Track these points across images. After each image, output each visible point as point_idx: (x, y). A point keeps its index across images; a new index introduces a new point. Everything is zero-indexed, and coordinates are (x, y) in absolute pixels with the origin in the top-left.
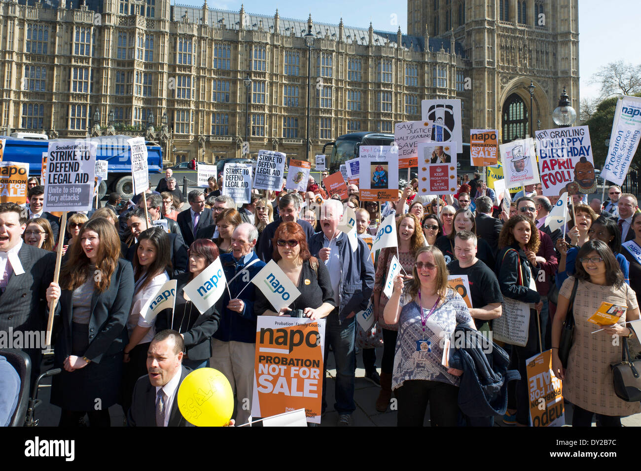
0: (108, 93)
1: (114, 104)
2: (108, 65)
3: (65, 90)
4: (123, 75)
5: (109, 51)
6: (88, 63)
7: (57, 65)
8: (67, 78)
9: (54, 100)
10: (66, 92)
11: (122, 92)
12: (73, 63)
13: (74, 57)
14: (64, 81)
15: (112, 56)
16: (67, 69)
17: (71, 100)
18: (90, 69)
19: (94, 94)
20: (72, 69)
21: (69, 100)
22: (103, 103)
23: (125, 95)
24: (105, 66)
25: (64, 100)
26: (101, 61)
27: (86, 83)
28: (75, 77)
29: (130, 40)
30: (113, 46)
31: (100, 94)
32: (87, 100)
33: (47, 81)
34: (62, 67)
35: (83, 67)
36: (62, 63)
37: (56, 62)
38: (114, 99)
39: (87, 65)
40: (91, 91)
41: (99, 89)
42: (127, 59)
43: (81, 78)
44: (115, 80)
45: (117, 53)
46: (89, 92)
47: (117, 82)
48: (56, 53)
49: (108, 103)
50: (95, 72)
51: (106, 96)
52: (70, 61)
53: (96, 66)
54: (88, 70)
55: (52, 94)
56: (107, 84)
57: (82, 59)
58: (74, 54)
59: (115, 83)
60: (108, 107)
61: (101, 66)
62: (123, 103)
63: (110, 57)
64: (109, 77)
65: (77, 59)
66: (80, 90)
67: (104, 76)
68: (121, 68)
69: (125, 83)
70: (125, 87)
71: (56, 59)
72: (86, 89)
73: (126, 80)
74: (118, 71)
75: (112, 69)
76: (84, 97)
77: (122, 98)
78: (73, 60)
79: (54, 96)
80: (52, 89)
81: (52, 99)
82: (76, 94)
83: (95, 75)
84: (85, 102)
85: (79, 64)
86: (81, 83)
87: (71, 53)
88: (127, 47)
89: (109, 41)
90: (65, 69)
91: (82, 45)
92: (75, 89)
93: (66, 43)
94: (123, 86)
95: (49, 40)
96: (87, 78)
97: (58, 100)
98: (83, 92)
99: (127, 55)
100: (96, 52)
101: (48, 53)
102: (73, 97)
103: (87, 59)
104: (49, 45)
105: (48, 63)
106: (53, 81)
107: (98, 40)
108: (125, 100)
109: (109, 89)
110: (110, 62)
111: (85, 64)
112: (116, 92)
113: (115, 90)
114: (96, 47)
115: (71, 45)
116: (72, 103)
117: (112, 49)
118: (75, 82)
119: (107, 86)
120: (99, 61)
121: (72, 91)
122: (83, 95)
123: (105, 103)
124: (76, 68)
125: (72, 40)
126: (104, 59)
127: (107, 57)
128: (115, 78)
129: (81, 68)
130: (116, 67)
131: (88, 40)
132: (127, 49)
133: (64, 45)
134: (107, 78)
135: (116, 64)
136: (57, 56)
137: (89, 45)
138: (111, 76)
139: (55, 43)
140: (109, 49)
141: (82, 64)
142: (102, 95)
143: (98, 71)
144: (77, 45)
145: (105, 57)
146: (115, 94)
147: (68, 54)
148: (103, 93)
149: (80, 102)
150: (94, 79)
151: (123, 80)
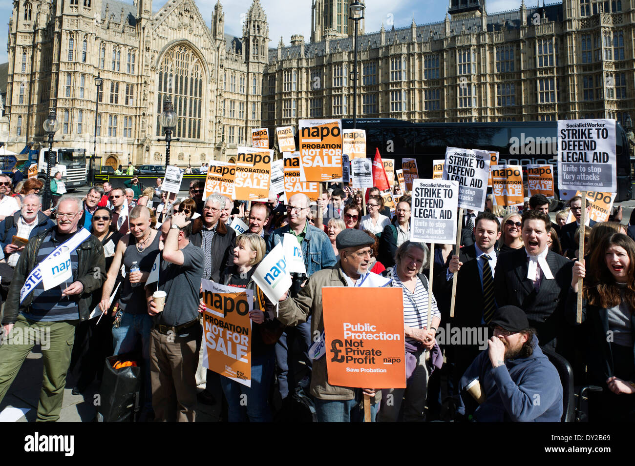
0: (576, 100)
1: (583, 110)
2: (573, 72)
3: (533, 102)
4: (591, 79)
5: (573, 58)
6: (553, 73)
7: (524, 80)
8: (534, 91)
9: (524, 113)
10: (534, 104)
11: (592, 97)
12: (538, 75)
13: (539, 69)
14: (531, 94)
15: (577, 61)
16: (533, 82)
17: (540, 111)
18: (555, 78)
19: (561, 103)
20: (538, 82)
21: (537, 111)
22: (571, 110)
23: (595, 100)
24: (570, 73)
25: (533, 112)
26: (566, 69)
27: (553, 93)
28: (542, 88)
29: (595, 42)
30: (576, 52)
31: (567, 102)
32: (555, 110)
33: (516, 95)
34: (528, 81)
35: (548, 77)
36: (528, 77)
37: (523, 78)
38: (583, 106)
39: (551, 75)
40: (558, 100)
41: (566, 97)
42: (593, 62)
43: (547, 88)
44: (583, 86)
45: (581, 58)
46: (556, 102)
47: (584, 87)
48: (522, 69)
49: (577, 110)
50: (560, 80)
51: (574, 103)
52: (536, 74)
53: (560, 75)
54: (553, 80)
55: (521, 107)
56: (574, 91)
57: (546, 70)
58: (538, 67)
59: (583, 89)
60: (577, 115)
61: (566, 74)
62: (594, 108)
63: (575, 63)
64: (576, 83)
65: (541, 71)
66: (547, 100)
67: (570, 84)
68: (588, 72)
69: (594, 88)
70: (595, 92)
71: (522, 74)
72: (553, 99)
73: (594, 84)
74: (585, 76)
75: (578, 76)
76: (552, 106)
77: (592, 104)
78: (538, 72)
79: (523, 109)
80: (521, 102)
81: (522, 112)
82: (544, 105)
83: (561, 83)
84: (554, 112)
85: (544, 75)
86: (547, 93)
87: (535, 66)
88: (593, 50)
89: (572, 47)
90: (531, 83)
91: (546, 57)
92: (542, 100)
93: (530, 58)
94: (591, 91)
95: (515, 57)
96: (553, 88)
97: (528, 112)
98: (550, 102)
99: (593, 57)
100: (560, 61)
101: (515, 70)
102: (541, 108)
103: (551, 69)
104: (515, 62)
105: (515, 79)
106: (521, 95)
107: (560, 49)
108: (595, 106)
109: (576, 96)
110: (575, 68)
111: (549, 75)
112: (585, 98)
113: (583, 96)
114: (559, 56)
115: (535, 58)
116: (540, 114)
117: (577, 55)
118: (542, 94)
119: (574, 93)
120: (563, 69)
121: (539, 102)
122: (550, 105)
123: (574, 111)
124: (541, 79)
125: (535, 54)
126: (569, 66)
127: (572, 64)
128: (583, 84)
129: (546, 79)
130: (582, 73)
131: (551, 51)
132: (593, 52)
133: (529, 61)
134: (574, 85)
135: (582, 69)
136: (523, 71)
137: (552, 55)
138: (578, 82)
139: (520, 60)
140: (573, 56)
141: (547, 75)
142: (570, 103)
143: (563, 79)
144: (540, 57)
145: (569, 64)
146: (583, 100)
147: (533, 68)
148: (571, 101)
149: (548, 112)
150: (561, 88)
151: (591, 85)
